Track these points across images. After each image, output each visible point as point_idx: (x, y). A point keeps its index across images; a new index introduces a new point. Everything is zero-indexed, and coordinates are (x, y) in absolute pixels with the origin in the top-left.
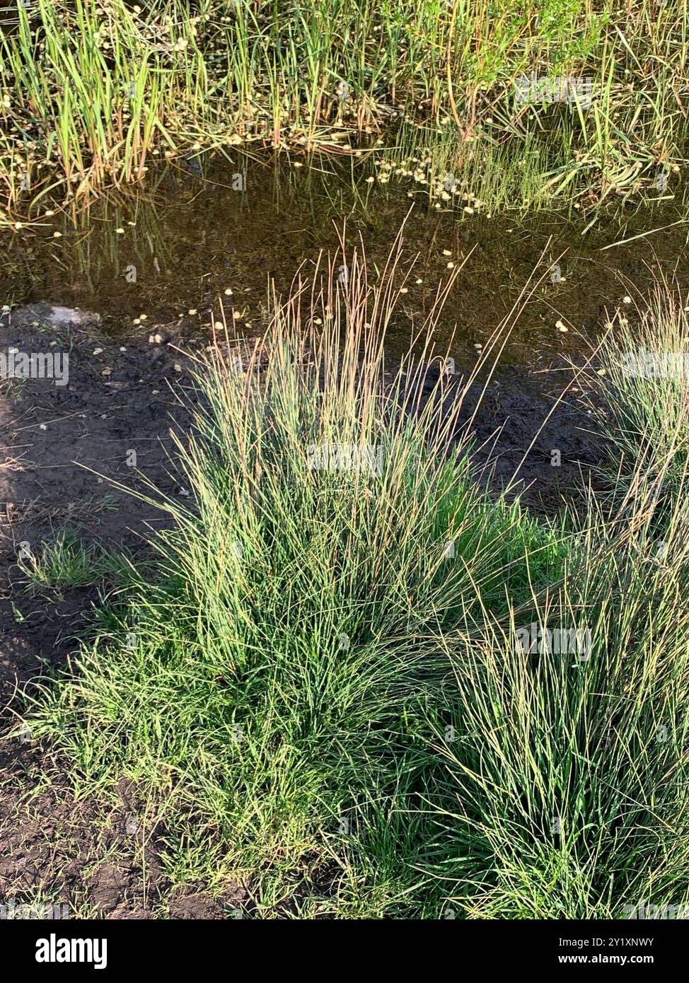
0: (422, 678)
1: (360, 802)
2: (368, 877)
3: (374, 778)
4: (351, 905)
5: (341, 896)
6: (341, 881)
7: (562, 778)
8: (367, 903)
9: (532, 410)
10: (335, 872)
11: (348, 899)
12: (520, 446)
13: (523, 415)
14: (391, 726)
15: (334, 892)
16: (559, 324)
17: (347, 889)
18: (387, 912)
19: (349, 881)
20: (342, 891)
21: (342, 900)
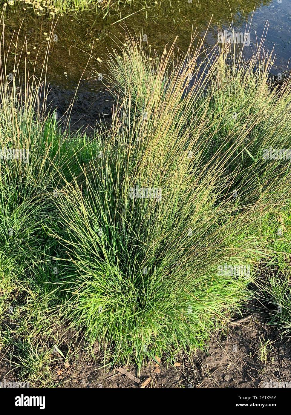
0: (48, 212)
1: (30, 265)
2: (39, 293)
3: (35, 255)
4: (34, 306)
5: (29, 303)
6: (28, 297)
7: (106, 236)
8: (40, 303)
9: (92, 98)
10: (25, 295)
11: (33, 303)
12: (89, 114)
13: (89, 100)
14: (40, 233)
15: (26, 302)
16: (98, 59)
17: (32, 300)
18: (49, 304)
19: (32, 297)
20: (29, 301)
21: (30, 305)
